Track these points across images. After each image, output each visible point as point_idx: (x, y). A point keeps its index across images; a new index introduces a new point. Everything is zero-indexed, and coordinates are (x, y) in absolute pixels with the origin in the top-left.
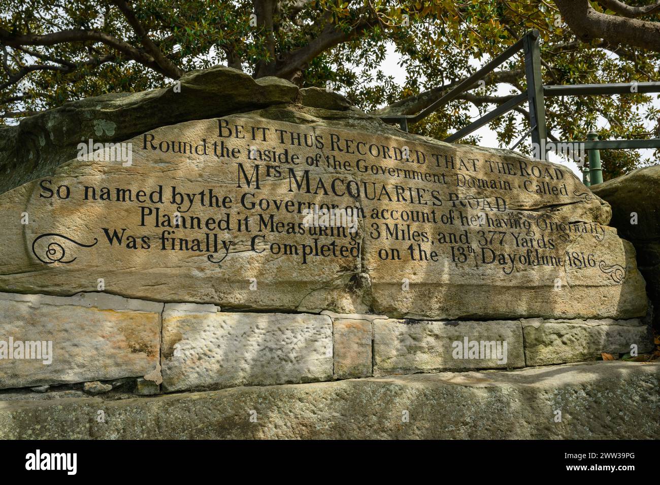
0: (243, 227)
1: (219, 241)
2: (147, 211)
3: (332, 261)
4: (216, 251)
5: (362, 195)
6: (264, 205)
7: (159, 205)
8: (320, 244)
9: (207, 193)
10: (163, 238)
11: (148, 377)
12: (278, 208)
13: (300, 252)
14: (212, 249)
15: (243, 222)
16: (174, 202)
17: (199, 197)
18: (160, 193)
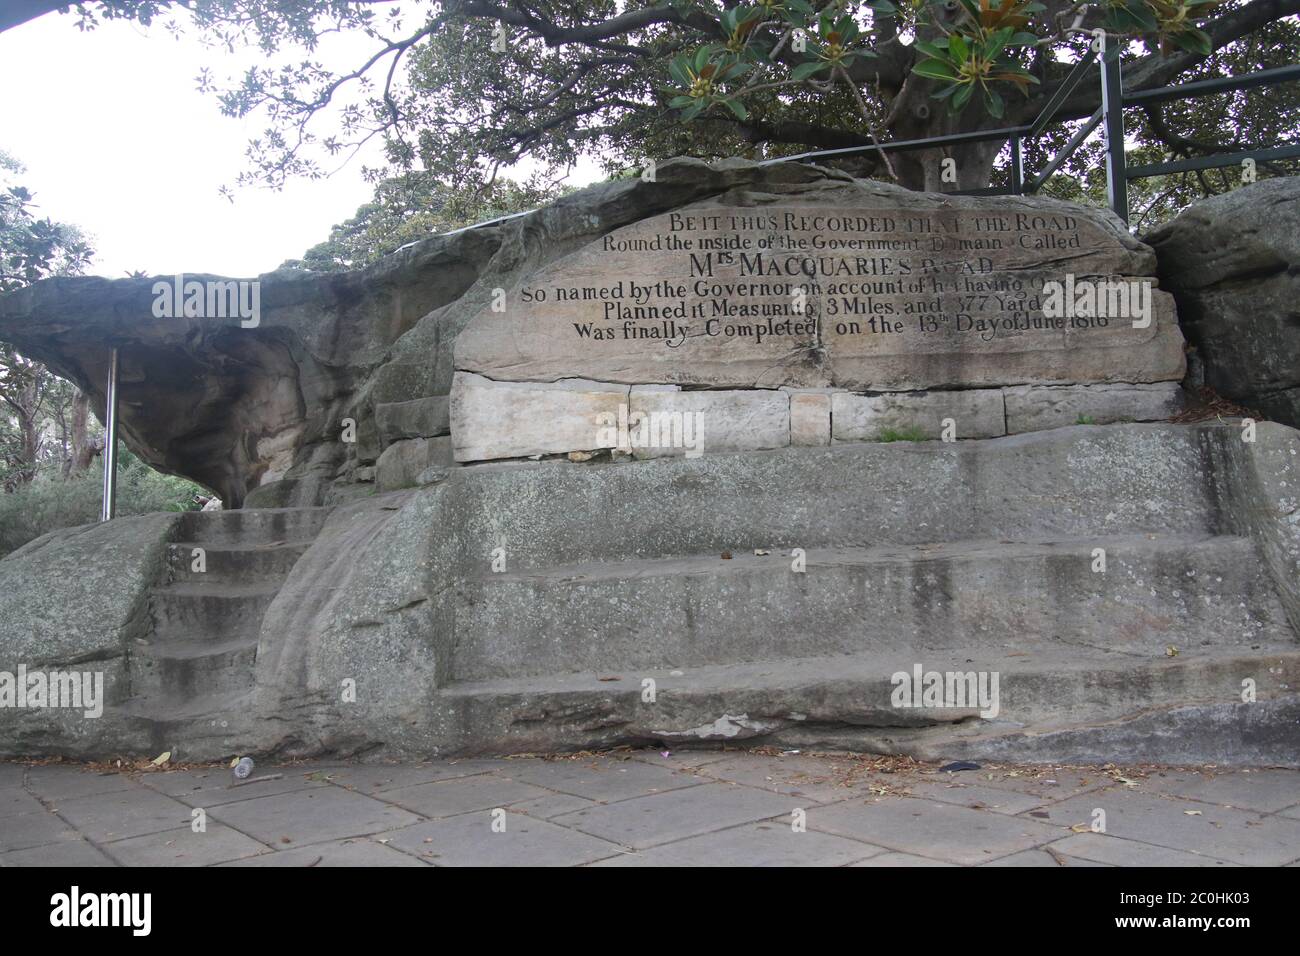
0: (698, 313)
1: (676, 328)
2: (609, 306)
3: (786, 339)
4: (673, 337)
5: (819, 271)
6: (717, 290)
7: (619, 300)
8: (774, 324)
9: (662, 285)
10: (625, 329)
12: (730, 292)
13: (754, 332)
14: (670, 335)
15: (697, 309)
16: (633, 295)
17: (655, 289)
18: (621, 289)
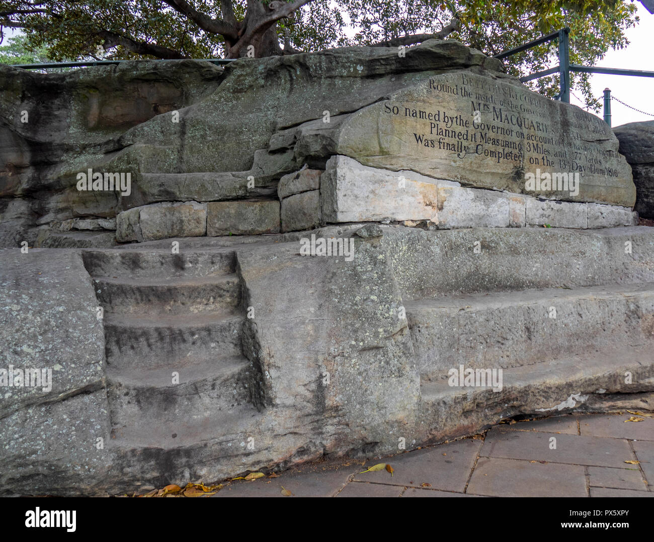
0: (473, 139)
1: (463, 147)
2: (433, 126)
3: (511, 162)
4: (461, 152)
5: (523, 125)
6: (483, 127)
7: (438, 122)
8: (505, 152)
9: (458, 117)
10: (440, 142)
11: (433, 220)
12: (489, 129)
13: (497, 156)
14: (460, 150)
15: (473, 136)
16: (444, 121)
17: (455, 119)
18: (439, 115)
